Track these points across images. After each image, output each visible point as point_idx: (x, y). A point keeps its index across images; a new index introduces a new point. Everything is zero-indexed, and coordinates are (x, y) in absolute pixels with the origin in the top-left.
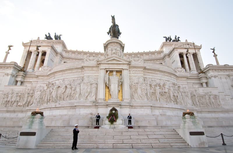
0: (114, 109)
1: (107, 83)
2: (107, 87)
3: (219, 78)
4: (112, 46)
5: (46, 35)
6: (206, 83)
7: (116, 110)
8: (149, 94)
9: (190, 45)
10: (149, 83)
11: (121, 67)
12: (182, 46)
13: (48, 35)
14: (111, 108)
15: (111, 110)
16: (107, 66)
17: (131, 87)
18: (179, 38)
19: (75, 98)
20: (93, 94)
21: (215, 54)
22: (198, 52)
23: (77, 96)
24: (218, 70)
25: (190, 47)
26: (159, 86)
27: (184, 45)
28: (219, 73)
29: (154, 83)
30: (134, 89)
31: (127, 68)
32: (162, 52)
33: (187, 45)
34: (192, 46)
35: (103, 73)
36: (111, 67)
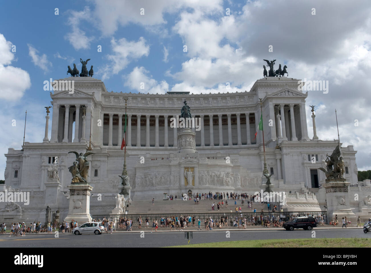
0: (190, 191)
1: (186, 176)
2: (186, 178)
3: (291, 155)
4: (185, 137)
5: (69, 67)
6: (281, 160)
7: (191, 191)
8: (209, 181)
9: (291, 92)
10: (210, 174)
11: (193, 166)
12: (280, 94)
13: (72, 68)
14: (189, 190)
15: (189, 191)
16: (185, 166)
17: (199, 178)
19: (167, 184)
20: (178, 182)
21: (313, 113)
22: (303, 103)
23: (168, 183)
24: (292, 147)
25: (291, 95)
26: (217, 176)
27: (282, 93)
28: (292, 151)
29: (213, 174)
30: (201, 179)
31: (197, 166)
32: (256, 94)
33: (287, 92)
34: (294, 94)
35: (183, 170)
36: (187, 166)
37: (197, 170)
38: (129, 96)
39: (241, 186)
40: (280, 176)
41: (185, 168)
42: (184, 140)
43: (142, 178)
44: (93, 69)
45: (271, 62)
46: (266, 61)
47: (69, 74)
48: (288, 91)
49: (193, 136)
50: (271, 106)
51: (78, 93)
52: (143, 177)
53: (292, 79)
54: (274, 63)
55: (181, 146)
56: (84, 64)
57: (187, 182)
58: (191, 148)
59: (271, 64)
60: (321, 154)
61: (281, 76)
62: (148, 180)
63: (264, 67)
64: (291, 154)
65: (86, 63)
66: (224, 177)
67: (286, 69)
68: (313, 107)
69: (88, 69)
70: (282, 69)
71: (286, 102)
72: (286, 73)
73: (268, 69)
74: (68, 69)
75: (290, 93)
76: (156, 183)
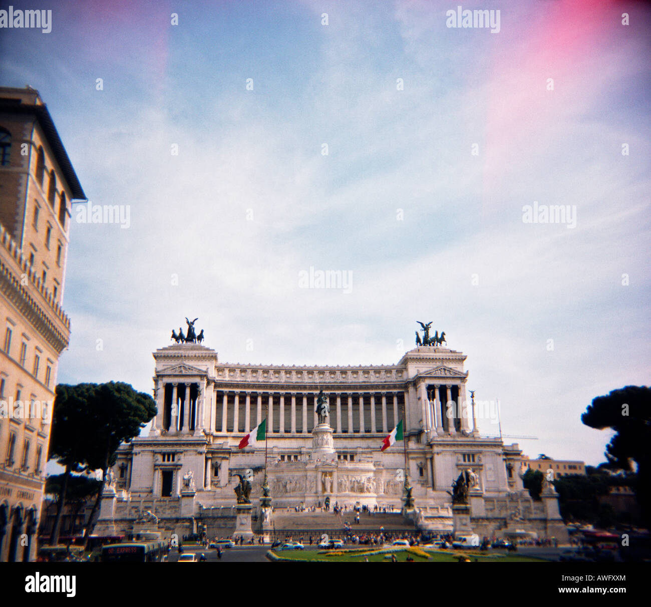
0: (327, 499)
1: (323, 481)
2: (324, 484)
3: (443, 455)
4: (322, 434)
7: (329, 499)
9: (448, 370)
10: (350, 480)
11: (330, 470)
12: (434, 373)
13: (177, 333)
14: (326, 497)
16: (323, 470)
17: (338, 484)
18: (443, 334)
19: (302, 490)
20: (314, 488)
21: (473, 401)
22: (462, 384)
23: (304, 488)
24: (444, 445)
25: (448, 375)
26: (357, 481)
27: (437, 372)
28: (444, 449)
29: (353, 479)
30: (340, 484)
31: (336, 470)
32: (406, 369)
33: (443, 370)
34: (452, 373)
35: (320, 474)
36: (325, 470)
37: (335, 474)
38: (248, 369)
39: (384, 492)
40: (430, 479)
41: (323, 472)
42: (320, 438)
43: (275, 482)
44: (204, 334)
45: (426, 325)
46: (419, 324)
47: (174, 340)
48: (445, 370)
49: (330, 432)
50: (423, 386)
51: (189, 369)
52: (275, 480)
53: (451, 351)
54: (429, 326)
55: (317, 444)
56: (191, 325)
57: (324, 489)
58: (328, 448)
59: (426, 328)
60: (478, 455)
61: (439, 344)
62: (281, 485)
63: (417, 334)
64: (444, 453)
65: (193, 323)
66: (366, 483)
67: (445, 336)
68: (472, 393)
69: (197, 333)
70: (439, 336)
71: (442, 382)
72: (444, 341)
73: (422, 335)
74: (172, 333)
75: (446, 372)
76: (290, 489)
